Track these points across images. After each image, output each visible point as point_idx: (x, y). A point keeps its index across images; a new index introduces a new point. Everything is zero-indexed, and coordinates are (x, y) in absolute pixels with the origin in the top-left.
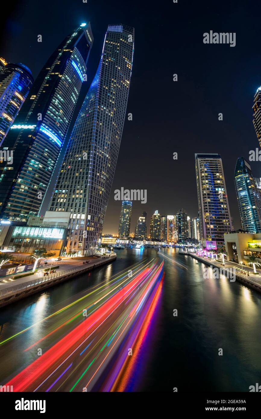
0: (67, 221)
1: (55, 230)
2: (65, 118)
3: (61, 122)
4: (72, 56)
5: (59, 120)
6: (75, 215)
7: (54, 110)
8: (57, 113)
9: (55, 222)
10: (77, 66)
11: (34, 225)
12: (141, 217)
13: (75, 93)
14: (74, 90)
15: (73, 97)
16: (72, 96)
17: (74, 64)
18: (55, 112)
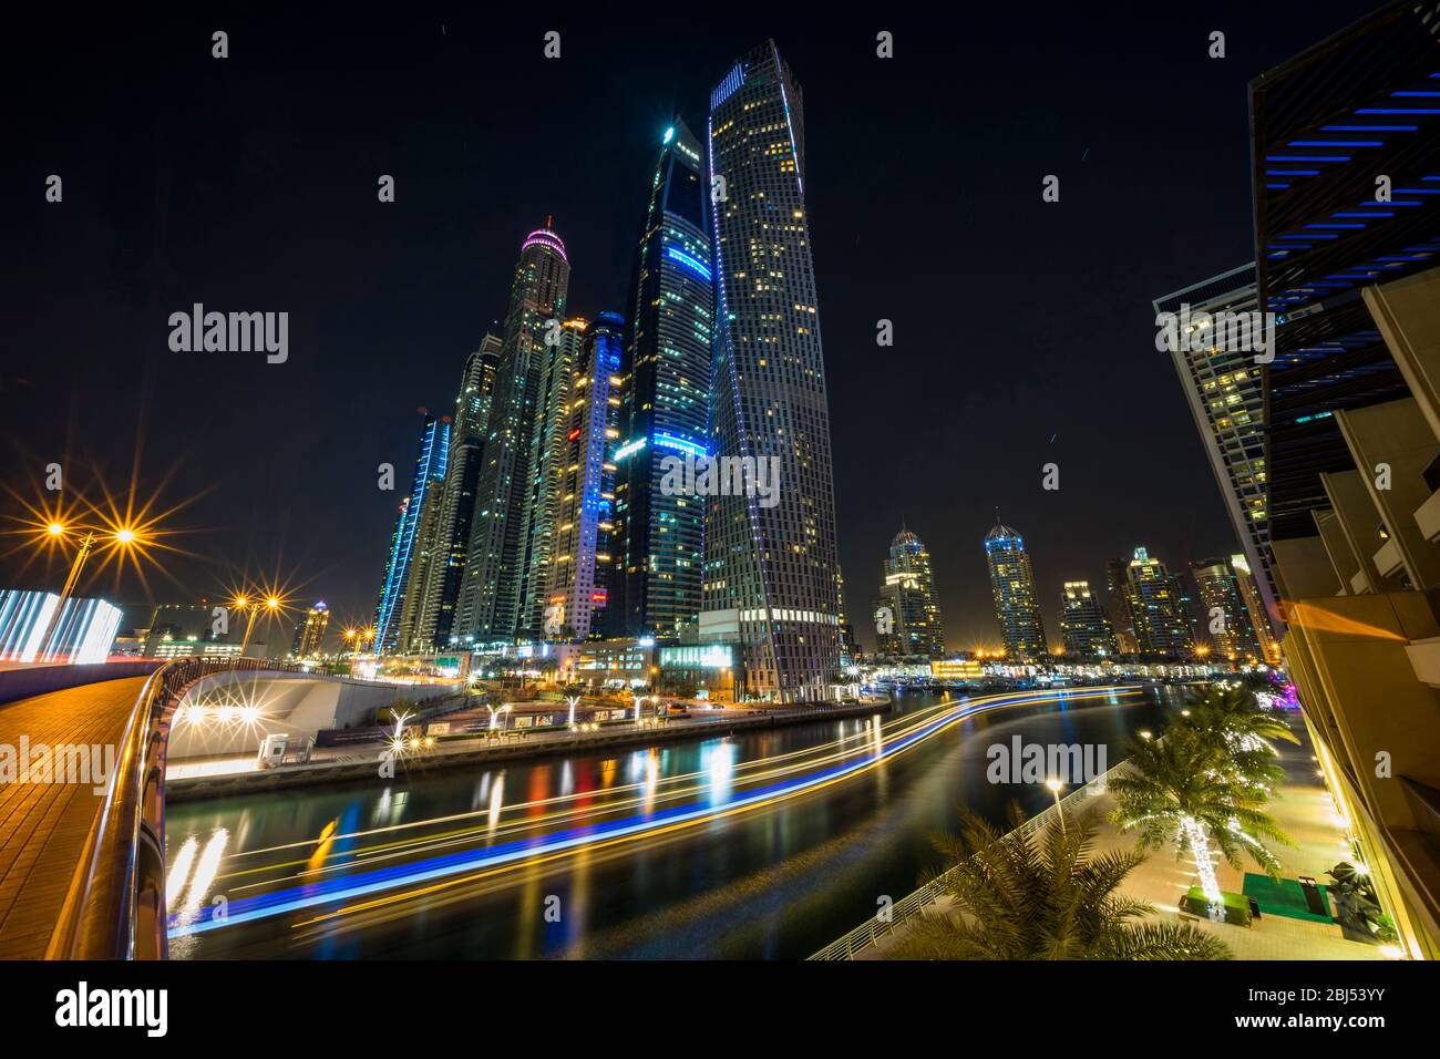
0: (734, 628)
1: (716, 649)
2: (698, 392)
3: (692, 404)
4: (666, 239)
5: (686, 401)
6: (747, 613)
7: (668, 386)
8: (677, 389)
9: (718, 634)
10: (683, 251)
11: (689, 642)
12: (1068, 585)
13: (702, 319)
14: (695, 313)
15: (701, 332)
16: (696, 329)
17: (674, 254)
18: (672, 390)
